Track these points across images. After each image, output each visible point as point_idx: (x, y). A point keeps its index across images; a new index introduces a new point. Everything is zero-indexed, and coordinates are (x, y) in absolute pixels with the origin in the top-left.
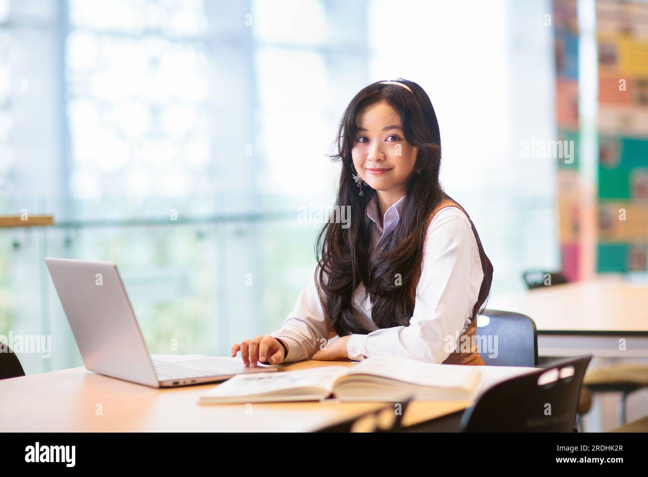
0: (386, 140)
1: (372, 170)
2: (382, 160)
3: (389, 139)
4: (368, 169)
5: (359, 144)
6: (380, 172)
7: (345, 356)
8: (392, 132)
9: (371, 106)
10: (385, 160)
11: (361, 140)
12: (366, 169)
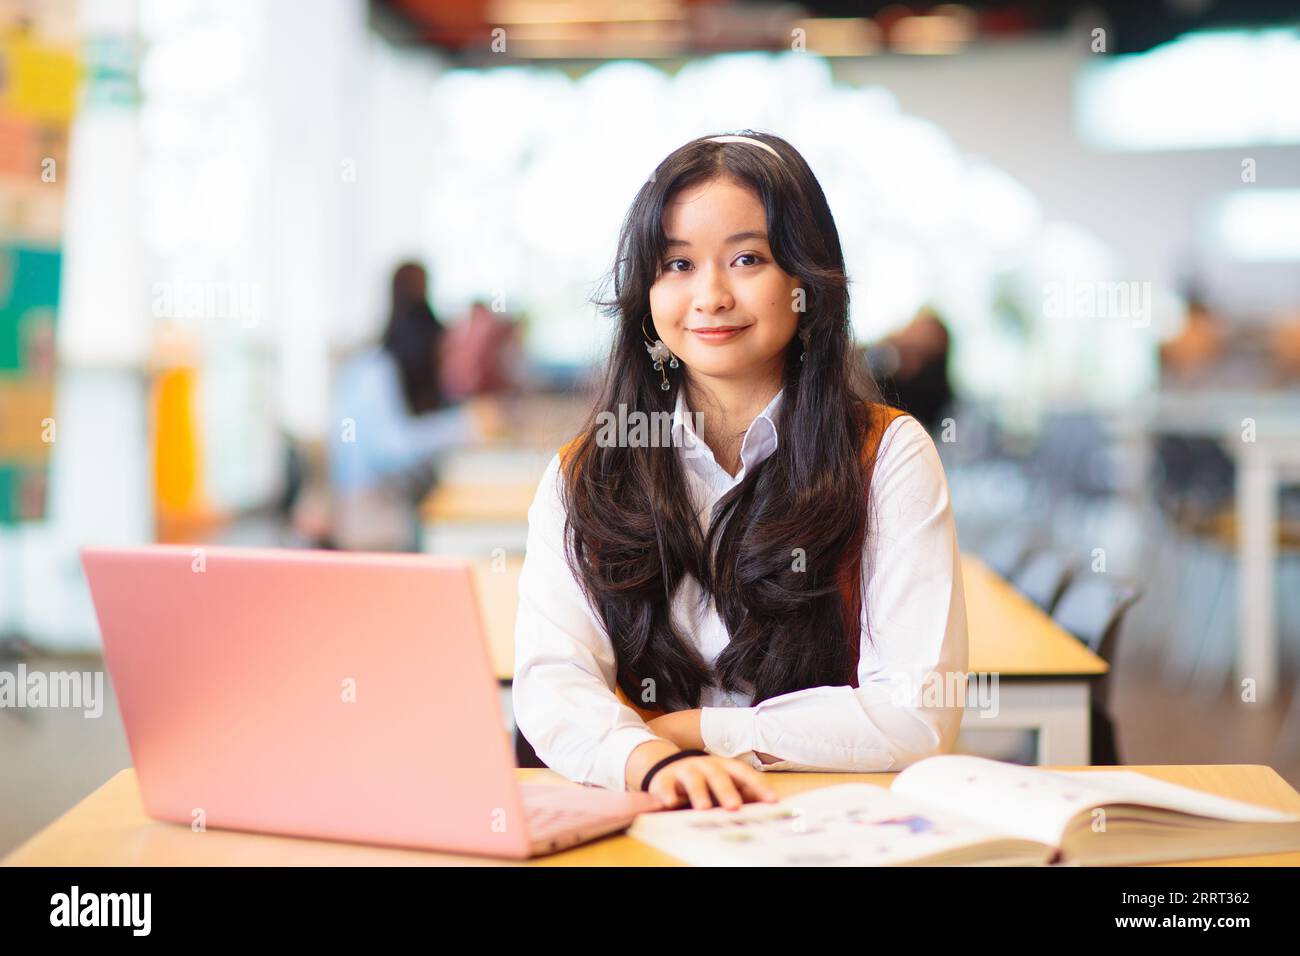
0: (733, 264)
1: (701, 331)
2: (728, 307)
3: (740, 262)
4: (693, 331)
5: (671, 275)
6: (722, 336)
7: (699, 747)
8: (748, 246)
9: (695, 191)
10: (732, 308)
11: (675, 266)
12: (686, 329)
